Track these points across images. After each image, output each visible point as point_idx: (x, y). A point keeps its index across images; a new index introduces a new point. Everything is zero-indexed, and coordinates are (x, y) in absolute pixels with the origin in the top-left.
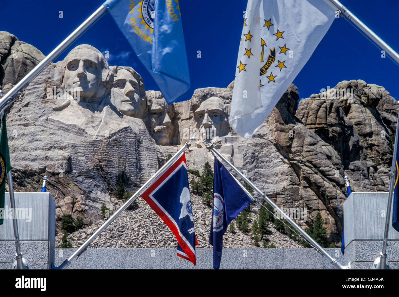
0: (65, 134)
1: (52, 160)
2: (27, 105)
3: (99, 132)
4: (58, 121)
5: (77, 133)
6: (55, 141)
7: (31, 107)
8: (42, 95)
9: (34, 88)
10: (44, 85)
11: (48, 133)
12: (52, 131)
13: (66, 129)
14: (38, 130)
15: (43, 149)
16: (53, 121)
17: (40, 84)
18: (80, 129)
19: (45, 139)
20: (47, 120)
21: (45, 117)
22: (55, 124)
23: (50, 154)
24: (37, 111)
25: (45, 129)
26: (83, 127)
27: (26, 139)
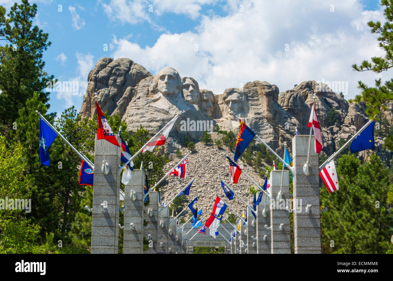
0: (158, 114)
1: (152, 127)
2: (139, 98)
3: (176, 113)
4: (155, 107)
5: (164, 113)
6: (153, 118)
7: (141, 99)
8: (146, 93)
9: (143, 89)
10: (147, 88)
11: (149, 113)
12: (152, 112)
13: (158, 111)
14: (145, 111)
15: (147, 122)
16: (152, 107)
17: (146, 87)
18: (166, 111)
19: (148, 116)
20: (149, 106)
21: (148, 105)
22: (153, 108)
23: (151, 124)
24: (144, 102)
25: (148, 111)
26: (167, 110)
27: (139, 116)
